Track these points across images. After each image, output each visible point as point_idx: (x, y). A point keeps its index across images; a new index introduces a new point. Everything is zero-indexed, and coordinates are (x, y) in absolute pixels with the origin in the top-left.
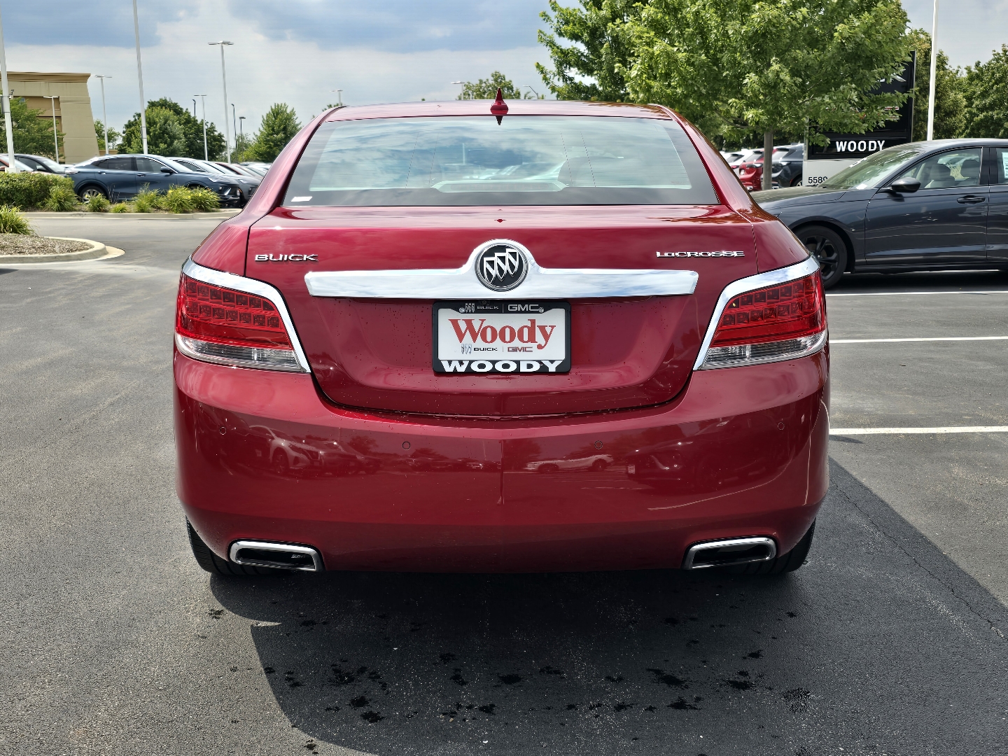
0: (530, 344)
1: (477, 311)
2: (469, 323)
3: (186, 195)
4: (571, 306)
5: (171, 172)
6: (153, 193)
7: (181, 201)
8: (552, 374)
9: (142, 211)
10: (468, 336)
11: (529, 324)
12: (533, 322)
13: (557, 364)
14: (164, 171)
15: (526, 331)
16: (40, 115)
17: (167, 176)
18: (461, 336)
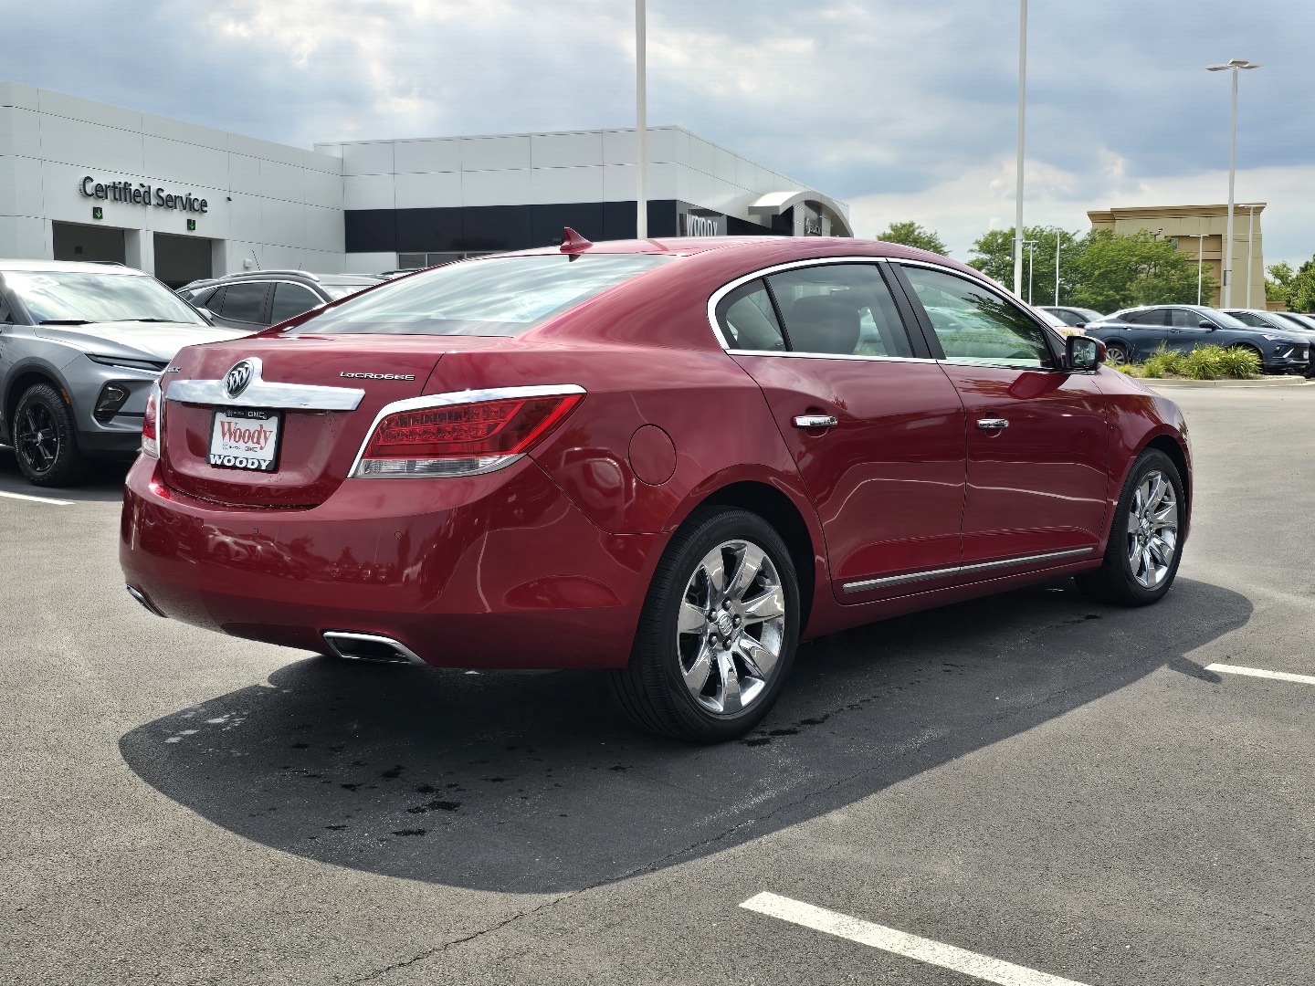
0: (256, 445)
1: (234, 416)
2: (229, 423)
3: (1212, 355)
4: (282, 414)
5: (1214, 328)
6: (1173, 353)
7: (1205, 363)
8: (263, 471)
9: (1152, 376)
10: (227, 436)
11: (259, 429)
12: (261, 426)
13: (267, 463)
14: (1203, 326)
15: (256, 435)
16: (1190, 259)
17: (1208, 332)
18: (224, 434)
